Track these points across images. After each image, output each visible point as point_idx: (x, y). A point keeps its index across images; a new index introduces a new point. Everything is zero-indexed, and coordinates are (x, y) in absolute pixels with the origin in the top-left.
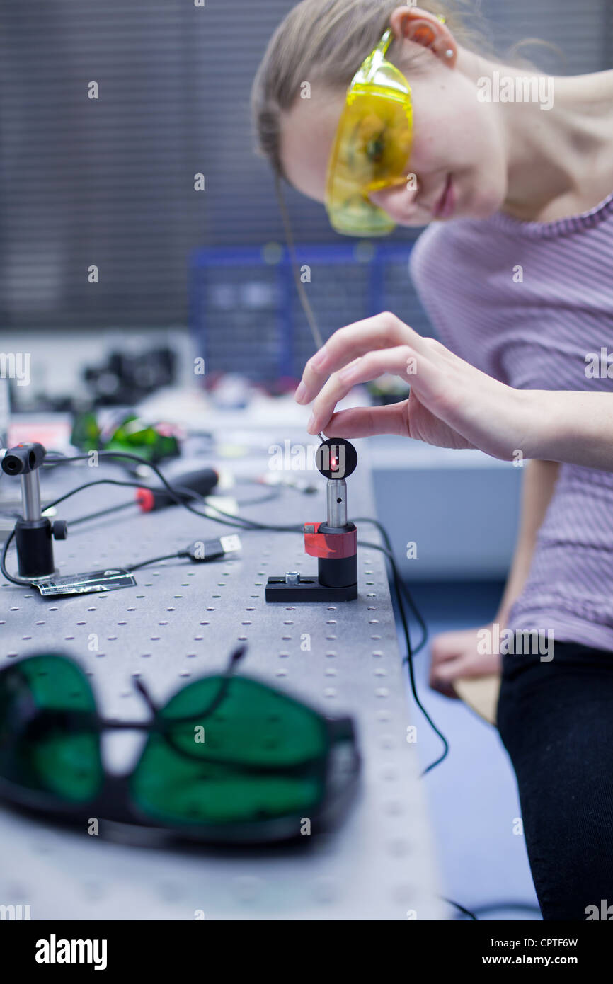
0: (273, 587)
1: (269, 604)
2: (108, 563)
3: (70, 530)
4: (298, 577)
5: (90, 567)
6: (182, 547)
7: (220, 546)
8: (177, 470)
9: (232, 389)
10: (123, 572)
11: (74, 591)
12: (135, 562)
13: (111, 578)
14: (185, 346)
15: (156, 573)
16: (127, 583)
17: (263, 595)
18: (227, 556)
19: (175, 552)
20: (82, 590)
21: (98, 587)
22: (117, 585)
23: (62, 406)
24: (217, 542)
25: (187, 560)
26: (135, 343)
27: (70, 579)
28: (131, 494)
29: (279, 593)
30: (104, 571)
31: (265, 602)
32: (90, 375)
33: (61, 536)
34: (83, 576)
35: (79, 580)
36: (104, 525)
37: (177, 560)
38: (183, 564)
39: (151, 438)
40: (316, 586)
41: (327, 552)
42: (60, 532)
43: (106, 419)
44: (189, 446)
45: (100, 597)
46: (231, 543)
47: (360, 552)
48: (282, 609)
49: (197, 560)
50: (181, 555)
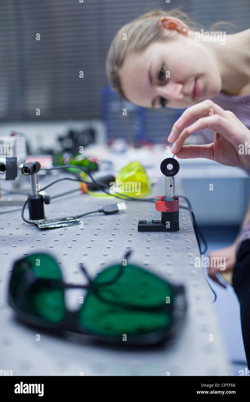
0: (141, 225)
1: (139, 232)
2: (69, 215)
3: (51, 201)
4: (152, 220)
5: (60, 216)
6: (100, 208)
7: (117, 207)
8: (98, 176)
9: (119, 145)
10: (74, 218)
11: (53, 226)
12: (80, 214)
13: (69, 221)
14: (100, 128)
15: (89, 219)
16: (77, 223)
17: (137, 228)
18: (120, 212)
19: (97, 210)
20: (57, 226)
21: (64, 225)
22: (72, 224)
23: (49, 152)
24: (115, 205)
25: (102, 213)
26: (79, 126)
27: (52, 221)
28: (77, 185)
29: (143, 227)
30: (66, 218)
31: (137, 232)
32: (61, 139)
33: (48, 202)
34: (57, 220)
35: (55, 222)
36: (67, 199)
37: (98, 213)
38: (102, 215)
39: (86, 163)
40: (160, 224)
41: (165, 209)
42: (47, 200)
44: (102, 166)
45: (65, 229)
46: (122, 206)
47: (181, 210)
48: (145, 235)
49: (107, 213)
50: (100, 211)
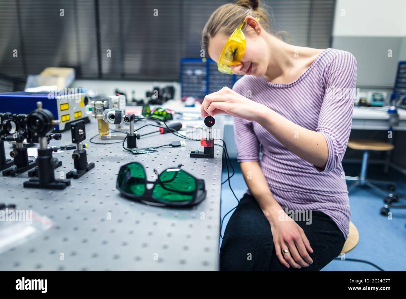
0: (192, 154)
1: (191, 158)
2: (151, 146)
3: (141, 137)
4: (199, 151)
5: (146, 147)
6: (170, 143)
8: (170, 123)
10: (154, 148)
11: (142, 152)
12: (157, 146)
13: (151, 150)
14: (177, 87)
15: (163, 149)
16: (155, 151)
17: (189, 156)
18: (182, 146)
19: (168, 144)
20: (144, 152)
21: (147, 152)
22: (153, 151)
23: (140, 103)
24: (179, 142)
25: (171, 146)
26: (162, 85)
27: (141, 149)
28: (158, 129)
29: (194, 155)
30: (149, 148)
32: (148, 94)
33: (139, 138)
34: (144, 149)
35: (143, 150)
36: (150, 137)
37: (169, 146)
38: (171, 147)
39: (164, 114)
40: (203, 154)
41: (206, 145)
42: (138, 137)
43: (152, 108)
44: (175, 117)
45: (148, 154)
46: (183, 142)
47: (215, 146)
48: (194, 159)
49: (174, 146)
50: (170, 145)
